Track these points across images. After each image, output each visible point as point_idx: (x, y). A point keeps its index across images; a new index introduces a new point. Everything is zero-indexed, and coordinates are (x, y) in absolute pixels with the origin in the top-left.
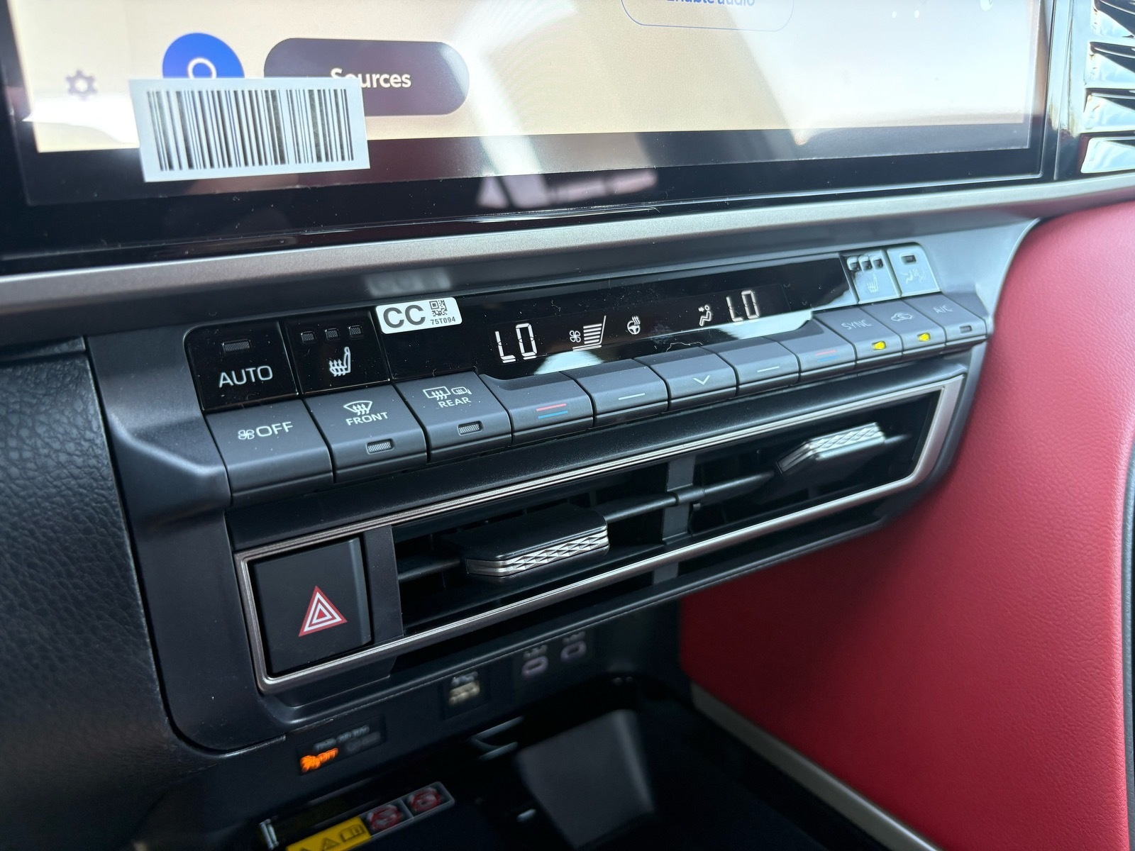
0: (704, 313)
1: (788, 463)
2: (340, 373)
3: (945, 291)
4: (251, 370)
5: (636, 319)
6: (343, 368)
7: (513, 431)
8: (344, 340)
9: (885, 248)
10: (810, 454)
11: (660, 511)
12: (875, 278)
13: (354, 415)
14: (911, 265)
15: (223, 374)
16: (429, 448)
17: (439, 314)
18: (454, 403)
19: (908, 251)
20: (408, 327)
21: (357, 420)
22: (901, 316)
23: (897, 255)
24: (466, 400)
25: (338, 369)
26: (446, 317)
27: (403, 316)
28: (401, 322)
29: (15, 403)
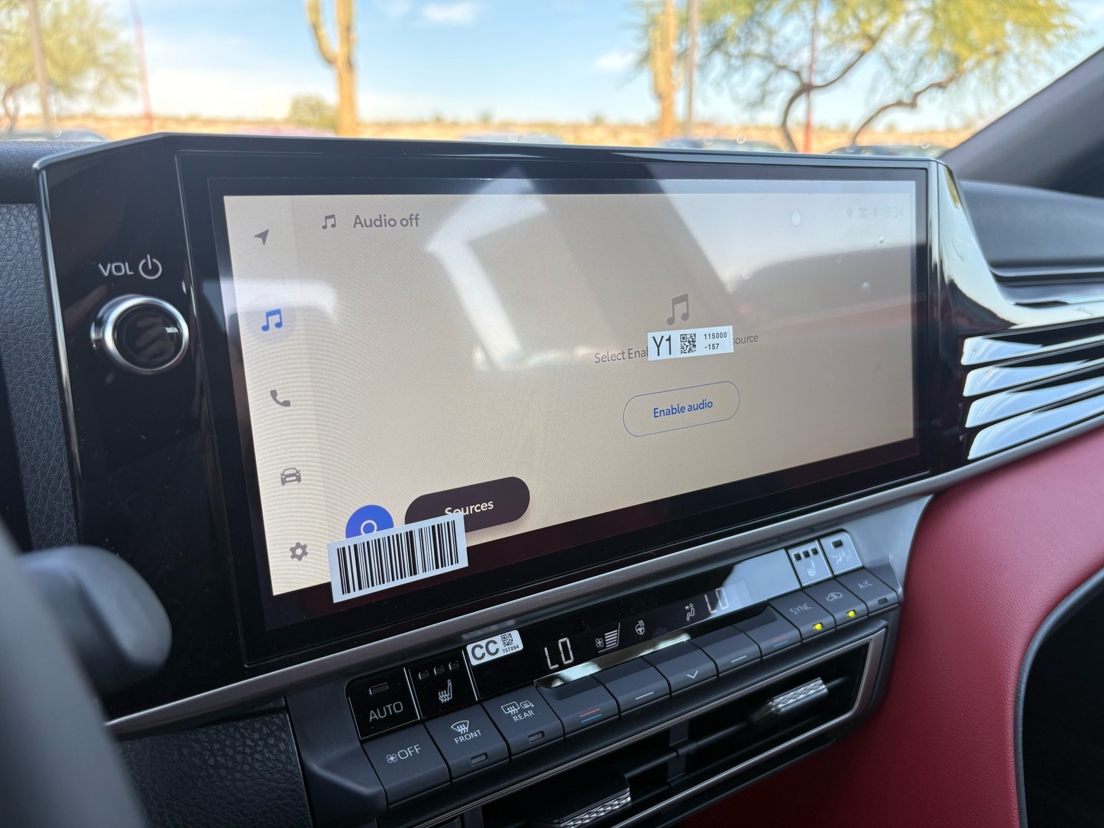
0: (689, 610)
1: (757, 716)
2: (445, 700)
3: (867, 566)
4: (389, 706)
5: (641, 622)
6: (447, 696)
7: (565, 734)
8: (446, 675)
9: (818, 538)
10: (773, 709)
11: (665, 765)
12: (813, 564)
13: (459, 734)
14: (840, 549)
15: (372, 711)
16: (510, 754)
17: (508, 645)
18: (523, 716)
19: (836, 538)
20: (488, 658)
21: (462, 739)
22: (833, 596)
23: (828, 542)
24: (531, 713)
25: (444, 697)
26: (512, 645)
27: (484, 650)
28: (483, 655)
29: (239, 746)
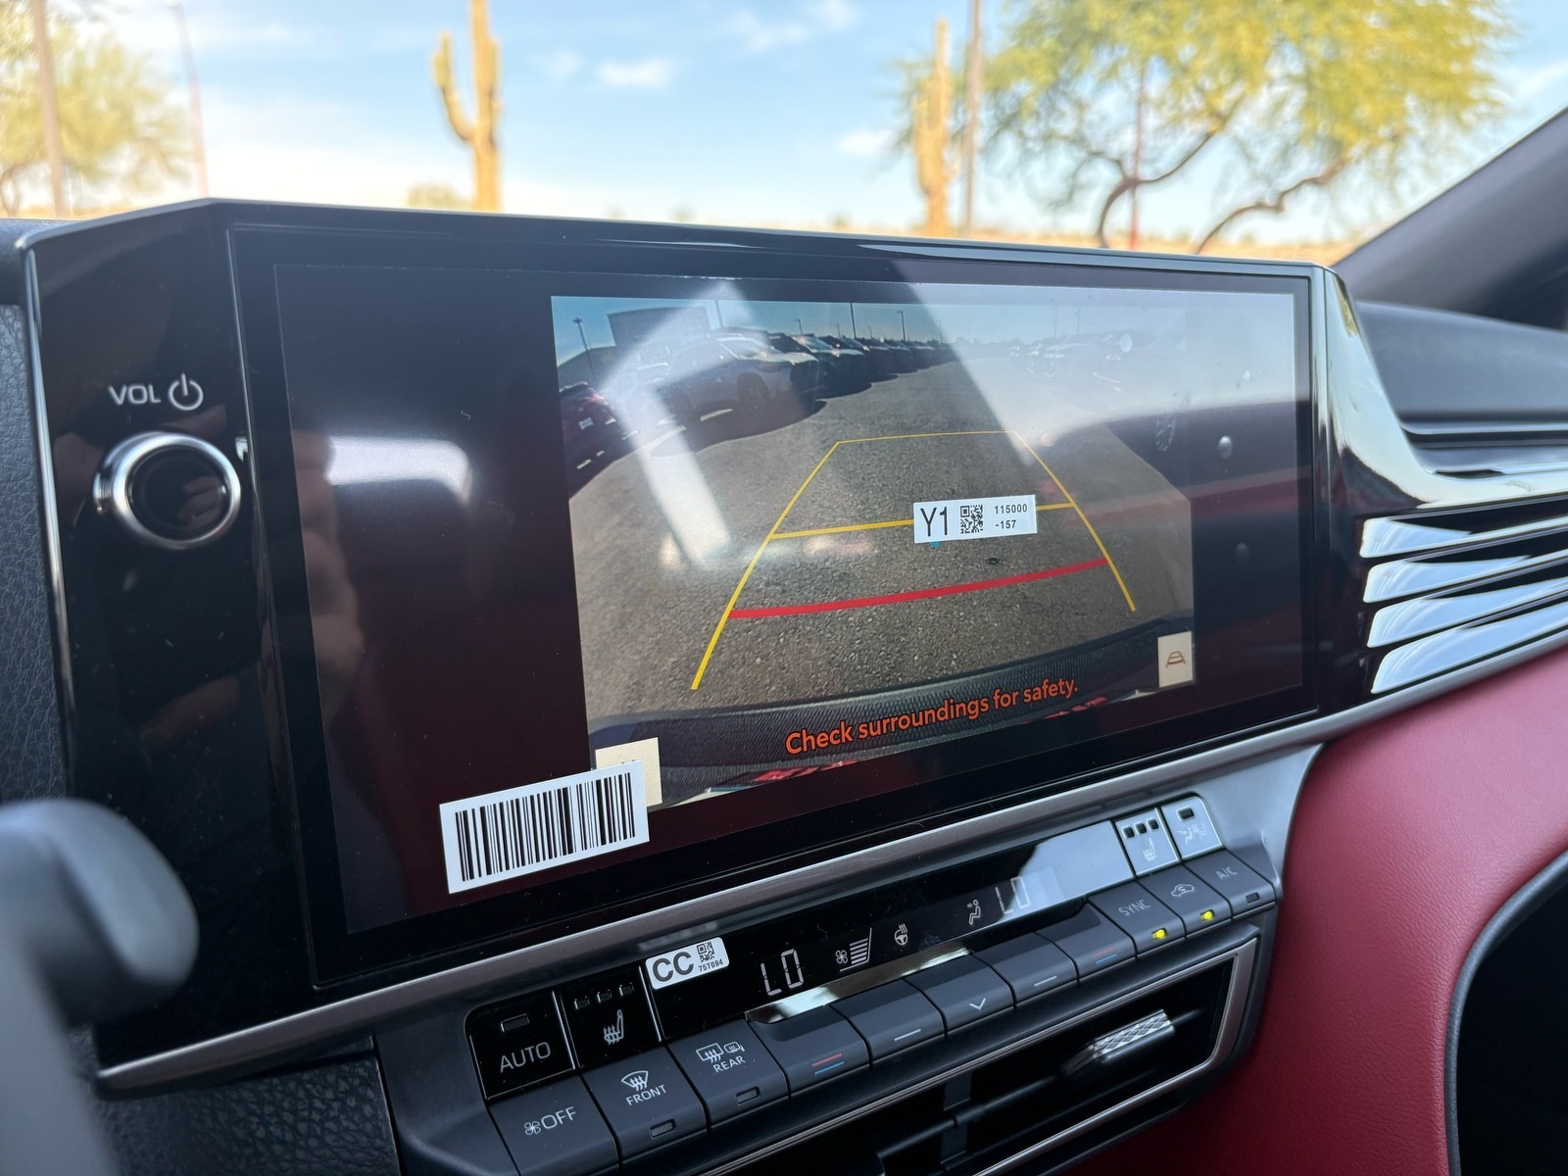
0: (973, 910)
1: (1072, 1066)
2: (614, 1041)
3: (1230, 845)
4: (530, 1049)
5: (903, 927)
6: (617, 1034)
7: (790, 1092)
8: (616, 1003)
9: (1159, 806)
10: (1095, 1056)
11: (938, 1137)
12: (1151, 843)
13: (633, 1091)
14: (1190, 821)
15: (504, 1057)
16: (709, 1122)
17: (707, 959)
18: (729, 1065)
19: (1185, 805)
20: (677, 979)
21: (637, 1098)
22: (1181, 890)
23: (1173, 811)
24: (740, 1060)
25: (612, 1036)
26: (713, 960)
27: (671, 967)
28: (670, 974)
29: (303, 1110)
